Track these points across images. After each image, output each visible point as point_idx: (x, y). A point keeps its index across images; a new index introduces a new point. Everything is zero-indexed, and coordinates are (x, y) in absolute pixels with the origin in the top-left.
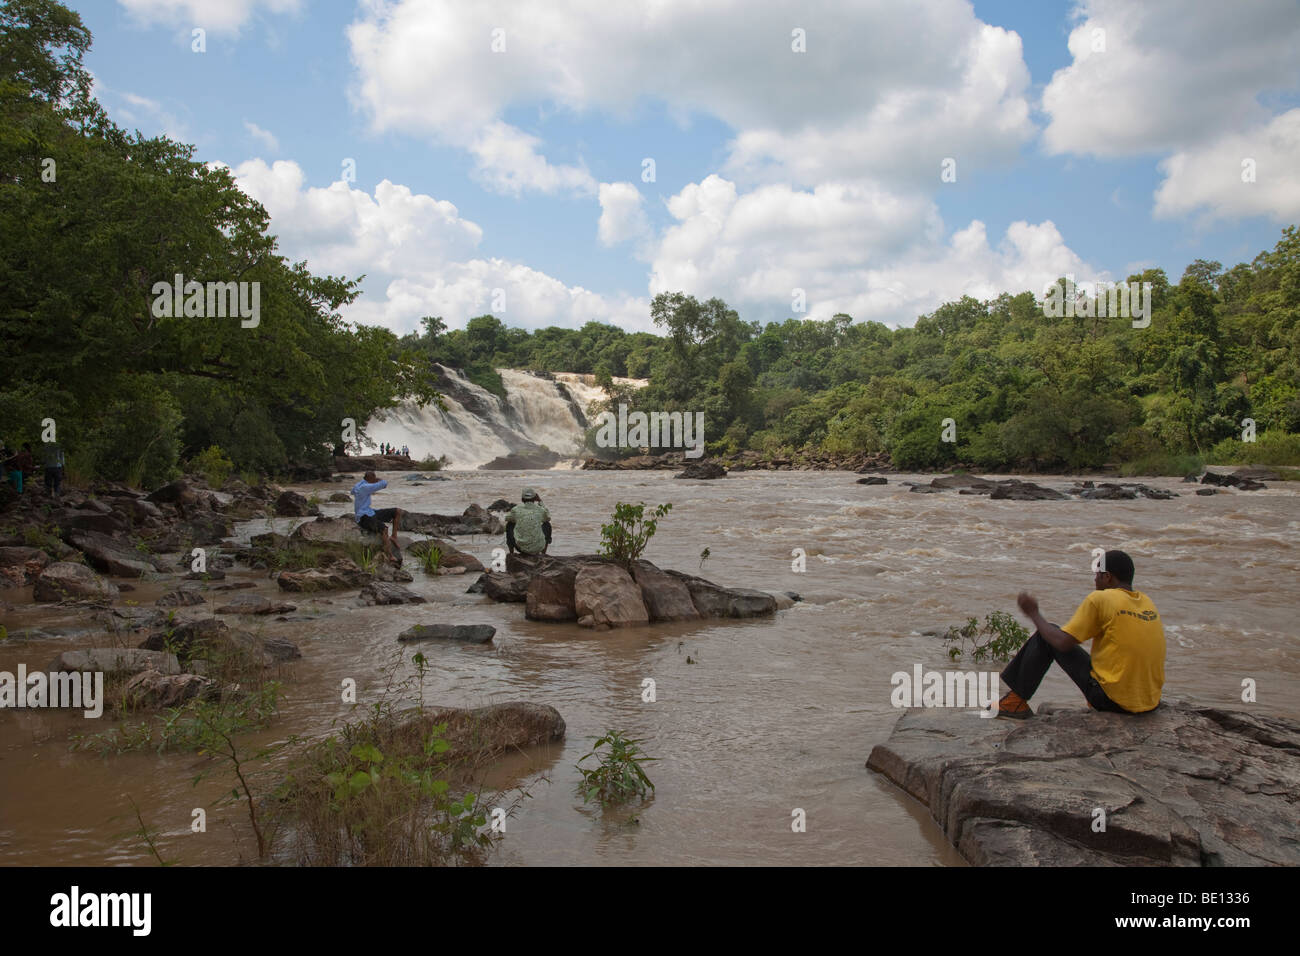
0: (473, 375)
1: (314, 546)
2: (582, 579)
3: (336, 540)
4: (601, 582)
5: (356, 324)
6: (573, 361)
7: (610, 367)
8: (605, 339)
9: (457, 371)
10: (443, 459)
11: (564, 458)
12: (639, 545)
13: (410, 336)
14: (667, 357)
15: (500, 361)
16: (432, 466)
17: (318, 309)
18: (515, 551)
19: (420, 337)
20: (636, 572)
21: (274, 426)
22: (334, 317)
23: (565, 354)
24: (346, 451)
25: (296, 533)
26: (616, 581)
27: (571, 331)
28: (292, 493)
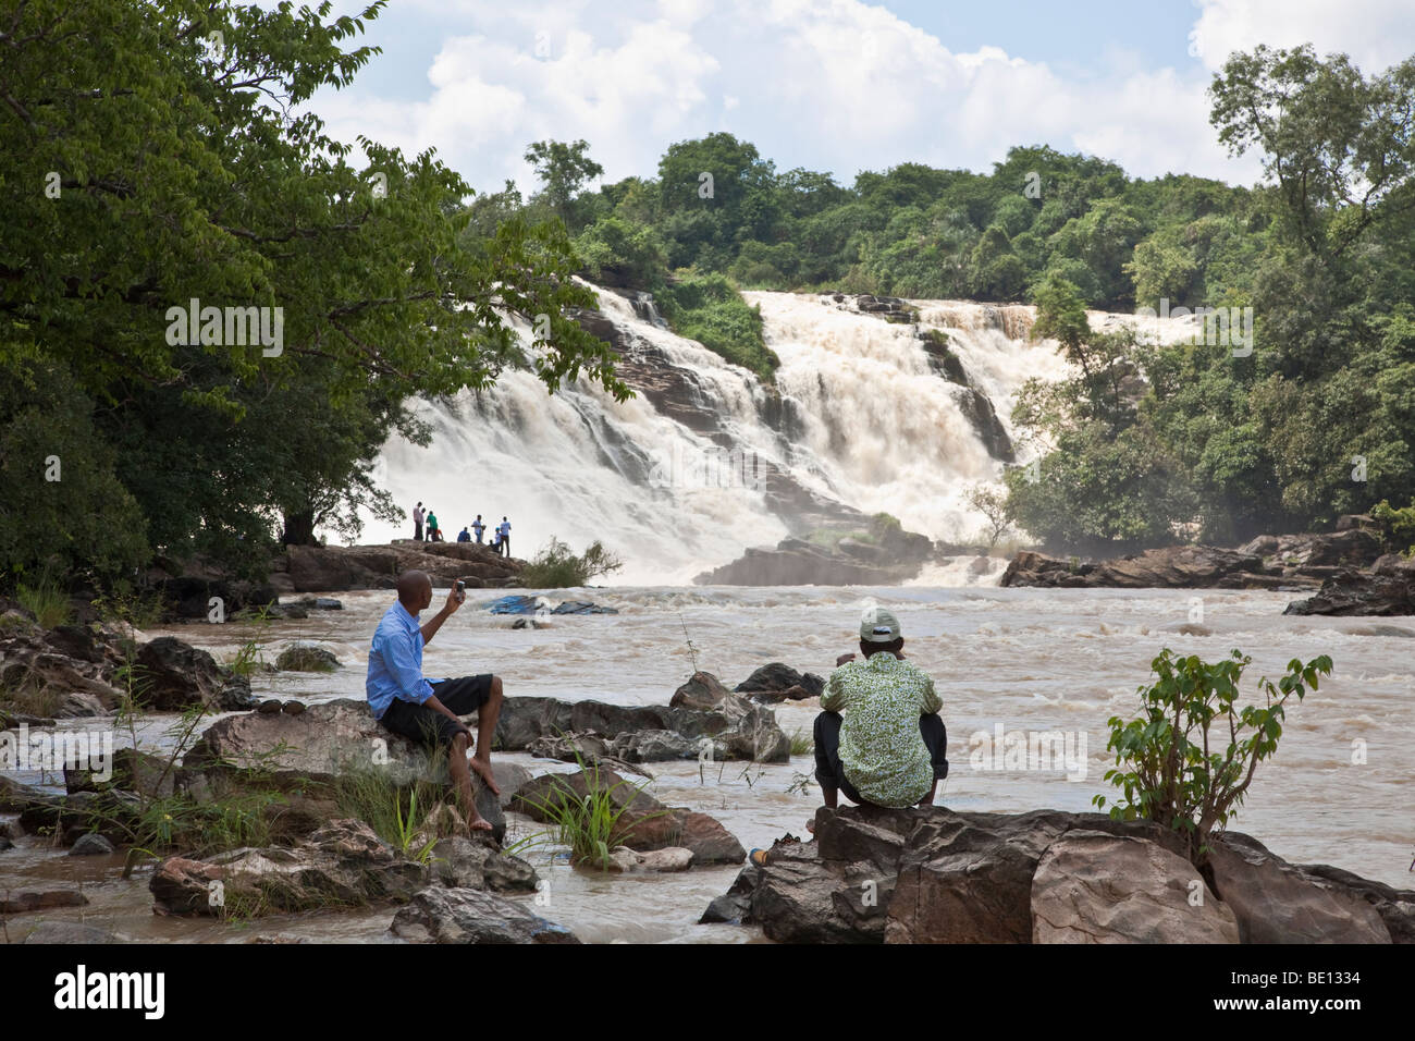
0: (675, 309)
1: (253, 785)
2: (1052, 883)
3: (319, 769)
4: (1112, 894)
5: (366, 143)
6: (970, 262)
7: (1081, 280)
8: (1067, 198)
9: (633, 299)
10: (595, 552)
11: (948, 552)
12: (1228, 781)
13: (495, 198)
14: (1259, 247)
15: (755, 267)
16: (560, 573)
17: (252, 98)
18: (842, 799)
19: (525, 202)
20: (1217, 867)
21: (114, 453)
22: (298, 124)
23: (949, 247)
24: (317, 532)
25: (200, 748)
26: (1159, 892)
27: (962, 176)
28: (173, 642)
